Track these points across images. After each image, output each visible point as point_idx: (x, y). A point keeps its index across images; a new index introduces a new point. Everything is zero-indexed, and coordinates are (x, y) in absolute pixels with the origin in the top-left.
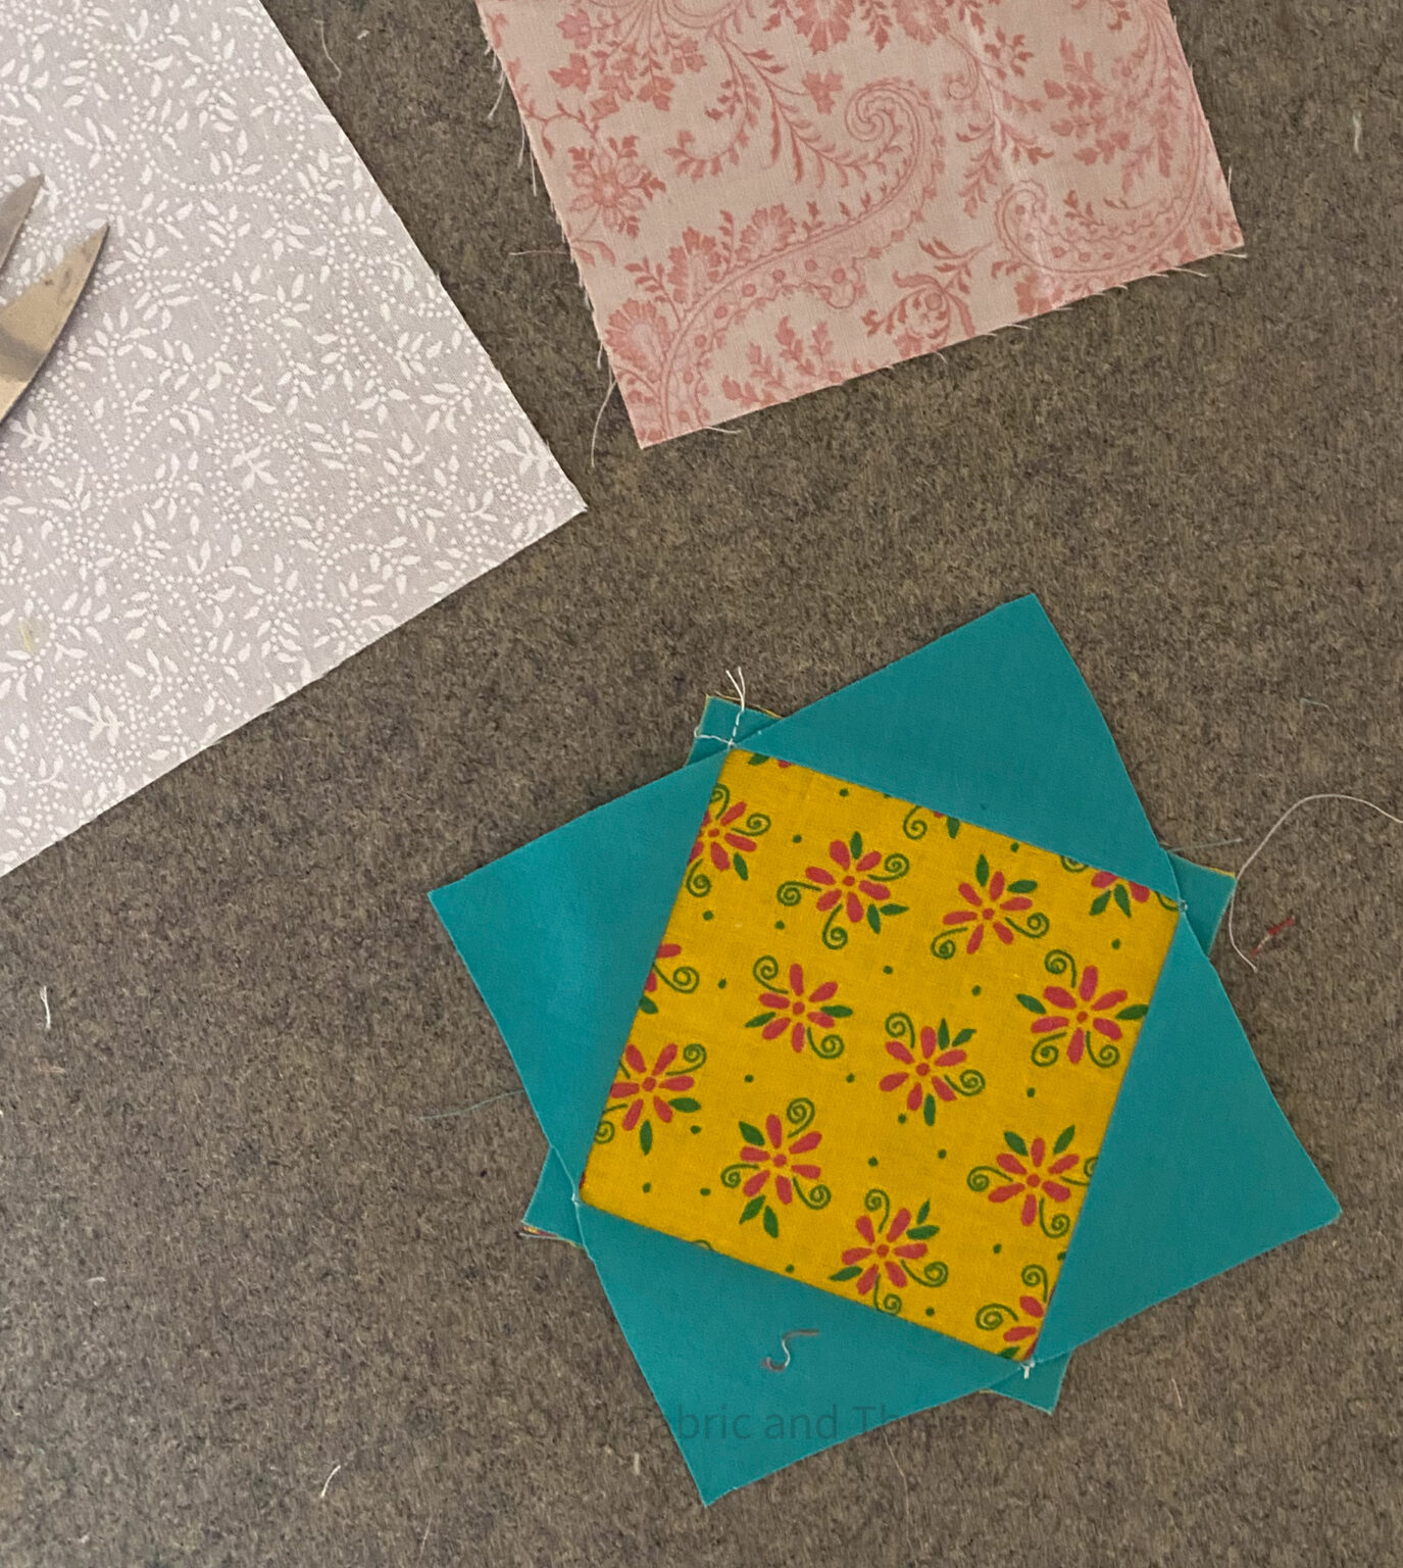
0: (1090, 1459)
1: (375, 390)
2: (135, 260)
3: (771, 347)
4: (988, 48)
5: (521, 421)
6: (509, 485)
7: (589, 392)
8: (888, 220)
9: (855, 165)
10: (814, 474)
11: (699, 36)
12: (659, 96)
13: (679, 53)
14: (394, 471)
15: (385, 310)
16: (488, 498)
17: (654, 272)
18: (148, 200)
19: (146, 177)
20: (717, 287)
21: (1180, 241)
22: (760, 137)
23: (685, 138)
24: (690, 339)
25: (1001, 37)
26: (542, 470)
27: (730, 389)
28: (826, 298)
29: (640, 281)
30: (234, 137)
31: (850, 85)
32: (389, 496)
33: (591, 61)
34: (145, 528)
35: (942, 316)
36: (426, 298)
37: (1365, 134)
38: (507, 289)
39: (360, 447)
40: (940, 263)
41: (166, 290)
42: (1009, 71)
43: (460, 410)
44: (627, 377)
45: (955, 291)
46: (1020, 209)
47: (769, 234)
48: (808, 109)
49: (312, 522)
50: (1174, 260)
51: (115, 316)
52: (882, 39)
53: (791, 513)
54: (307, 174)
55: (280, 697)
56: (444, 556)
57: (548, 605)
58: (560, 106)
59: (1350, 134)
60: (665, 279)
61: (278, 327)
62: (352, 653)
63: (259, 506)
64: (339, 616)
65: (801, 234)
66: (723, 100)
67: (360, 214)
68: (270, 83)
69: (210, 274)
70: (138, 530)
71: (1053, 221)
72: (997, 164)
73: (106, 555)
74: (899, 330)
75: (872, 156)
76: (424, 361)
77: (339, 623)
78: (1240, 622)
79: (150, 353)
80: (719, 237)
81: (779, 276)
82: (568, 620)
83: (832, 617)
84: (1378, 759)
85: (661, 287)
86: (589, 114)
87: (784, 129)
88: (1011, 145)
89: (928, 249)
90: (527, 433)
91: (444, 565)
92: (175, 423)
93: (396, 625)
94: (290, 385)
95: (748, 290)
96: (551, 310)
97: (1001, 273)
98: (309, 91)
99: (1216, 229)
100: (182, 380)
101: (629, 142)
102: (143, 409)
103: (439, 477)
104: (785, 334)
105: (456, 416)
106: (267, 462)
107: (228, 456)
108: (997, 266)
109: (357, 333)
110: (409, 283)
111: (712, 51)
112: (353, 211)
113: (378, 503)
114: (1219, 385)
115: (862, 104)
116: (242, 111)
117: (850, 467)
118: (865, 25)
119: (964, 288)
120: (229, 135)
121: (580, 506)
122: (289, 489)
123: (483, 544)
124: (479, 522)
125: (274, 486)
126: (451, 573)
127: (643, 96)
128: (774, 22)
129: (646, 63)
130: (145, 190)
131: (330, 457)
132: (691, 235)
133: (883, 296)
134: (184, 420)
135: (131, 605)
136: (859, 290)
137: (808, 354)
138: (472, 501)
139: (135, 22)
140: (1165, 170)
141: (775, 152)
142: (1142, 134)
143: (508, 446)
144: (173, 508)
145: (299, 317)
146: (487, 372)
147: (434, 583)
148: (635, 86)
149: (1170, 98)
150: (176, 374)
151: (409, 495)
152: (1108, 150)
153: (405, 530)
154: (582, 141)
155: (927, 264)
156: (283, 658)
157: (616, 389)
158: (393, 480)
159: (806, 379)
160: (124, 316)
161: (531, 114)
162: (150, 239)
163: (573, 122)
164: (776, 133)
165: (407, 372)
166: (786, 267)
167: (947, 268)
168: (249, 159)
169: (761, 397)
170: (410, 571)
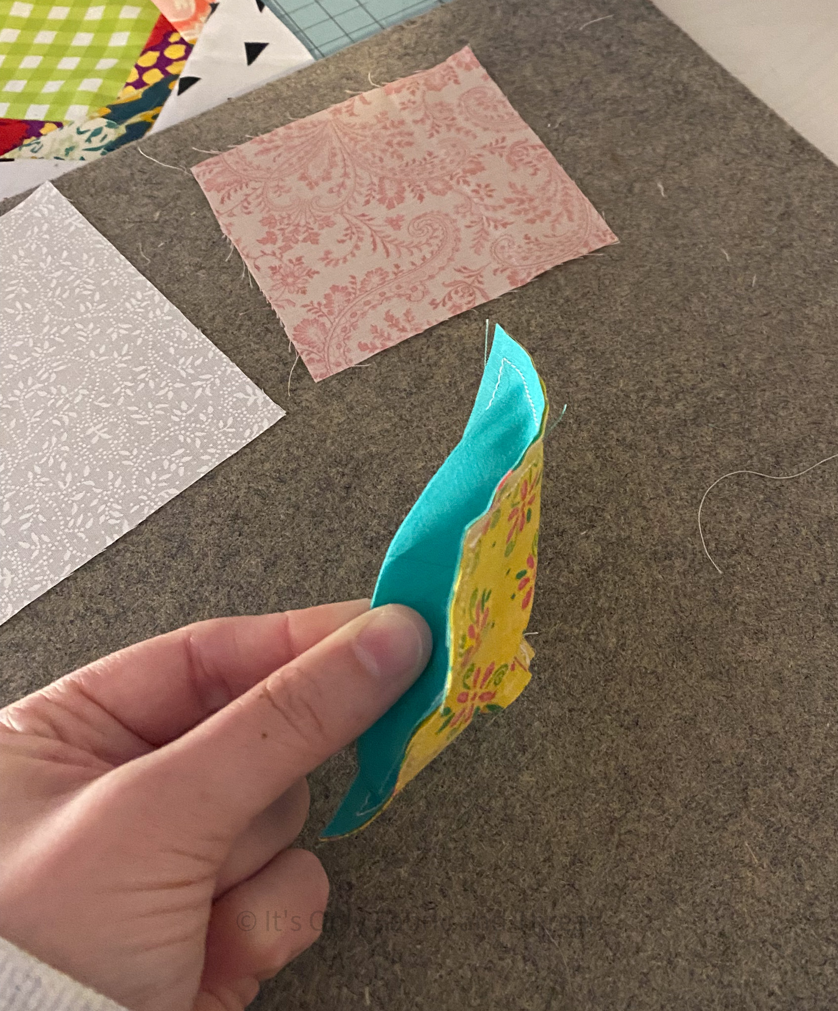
0: (703, 919)
1: (167, 385)
2: (38, 355)
3: (383, 325)
4: (474, 191)
5: (248, 383)
6: (242, 413)
7: (285, 364)
8: (437, 263)
9: (416, 247)
10: (414, 375)
11: (331, 214)
12: (313, 239)
13: (321, 222)
14: (177, 419)
15: (172, 350)
16: (230, 421)
17: (316, 306)
18: (45, 330)
19: (46, 319)
20: (351, 305)
21: (586, 245)
22: (367, 244)
23: (328, 253)
24: (338, 330)
25: (479, 186)
26: (260, 402)
27: (363, 347)
28: (409, 298)
29: (310, 310)
30: (93, 296)
31: (409, 218)
32: (175, 430)
33: (277, 232)
34: (35, 474)
35: (471, 295)
36: (194, 341)
37: (666, 190)
38: (239, 329)
39: (158, 412)
40: (466, 275)
41: (54, 365)
42: (485, 197)
43: (213, 384)
44: (306, 353)
45: (476, 284)
46: (503, 247)
47: (376, 279)
48: (389, 230)
49: (131, 452)
50: (585, 251)
51: (25, 382)
52: (421, 198)
53: (403, 394)
54: (130, 302)
55: (110, 542)
56: (206, 453)
57: (267, 466)
58: (262, 252)
59: (659, 190)
60: (322, 307)
61: (114, 369)
62: (153, 511)
63: (101, 450)
64: (145, 494)
65: (392, 276)
66: (346, 235)
67: (158, 312)
68: (111, 270)
69: (78, 354)
70: (30, 475)
71: (519, 247)
72: (487, 233)
73: (10, 490)
74: (449, 304)
75: (424, 241)
76: (193, 367)
77: (145, 498)
78: (665, 395)
79: (42, 394)
80: (350, 285)
81: (382, 294)
82: (279, 471)
83: (434, 438)
84: (761, 444)
85: (320, 310)
86: (278, 252)
87: (378, 240)
88: (492, 224)
89: (459, 271)
90: (250, 386)
91: (206, 457)
92: (56, 422)
93: (178, 493)
94: (120, 392)
95: (367, 303)
96: (263, 334)
97: (498, 273)
98: (132, 269)
99: (603, 237)
100: (61, 402)
101: (299, 259)
102: (38, 419)
103: (202, 417)
104: (389, 317)
105: (211, 388)
106: (105, 429)
107: (84, 430)
108: (495, 271)
109: (157, 363)
110: (184, 335)
111: (339, 219)
112: (154, 312)
113: (168, 436)
114: (622, 297)
115: (416, 224)
116: (98, 285)
117: (434, 368)
118: (412, 195)
119: (480, 282)
120: (89, 295)
121: (283, 413)
122: (118, 438)
123: (228, 443)
124: (225, 434)
125: (110, 439)
126: (210, 460)
127: (305, 240)
128: (367, 202)
129: (305, 229)
130: (45, 325)
131: (140, 420)
132: (335, 288)
133: (439, 293)
134: (59, 419)
135: (24, 512)
136: (425, 293)
137: (403, 323)
138: (221, 424)
139: (44, 261)
140: (571, 219)
141: (375, 249)
142: (557, 209)
143: (241, 395)
144: (52, 461)
145: (125, 362)
146: (228, 365)
147: (200, 467)
148: (301, 238)
149: (567, 194)
150: (57, 400)
151: (186, 429)
152: (541, 218)
153: (184, 445)
154: (276, 263)
155: (459, 277)
156: (112, 522)
157: (300, 358)
158: (176, 423)
159: (403, 334)
160: (30, 382)
161: (247, 256)
162: (47, 345)
163: (270, 258)
164: (374, 243)
165: (184, 375)
166: (385, 290)
167: (470, 276)
168: (100, 302)
169: (379, 346)
170: (186, 465)
